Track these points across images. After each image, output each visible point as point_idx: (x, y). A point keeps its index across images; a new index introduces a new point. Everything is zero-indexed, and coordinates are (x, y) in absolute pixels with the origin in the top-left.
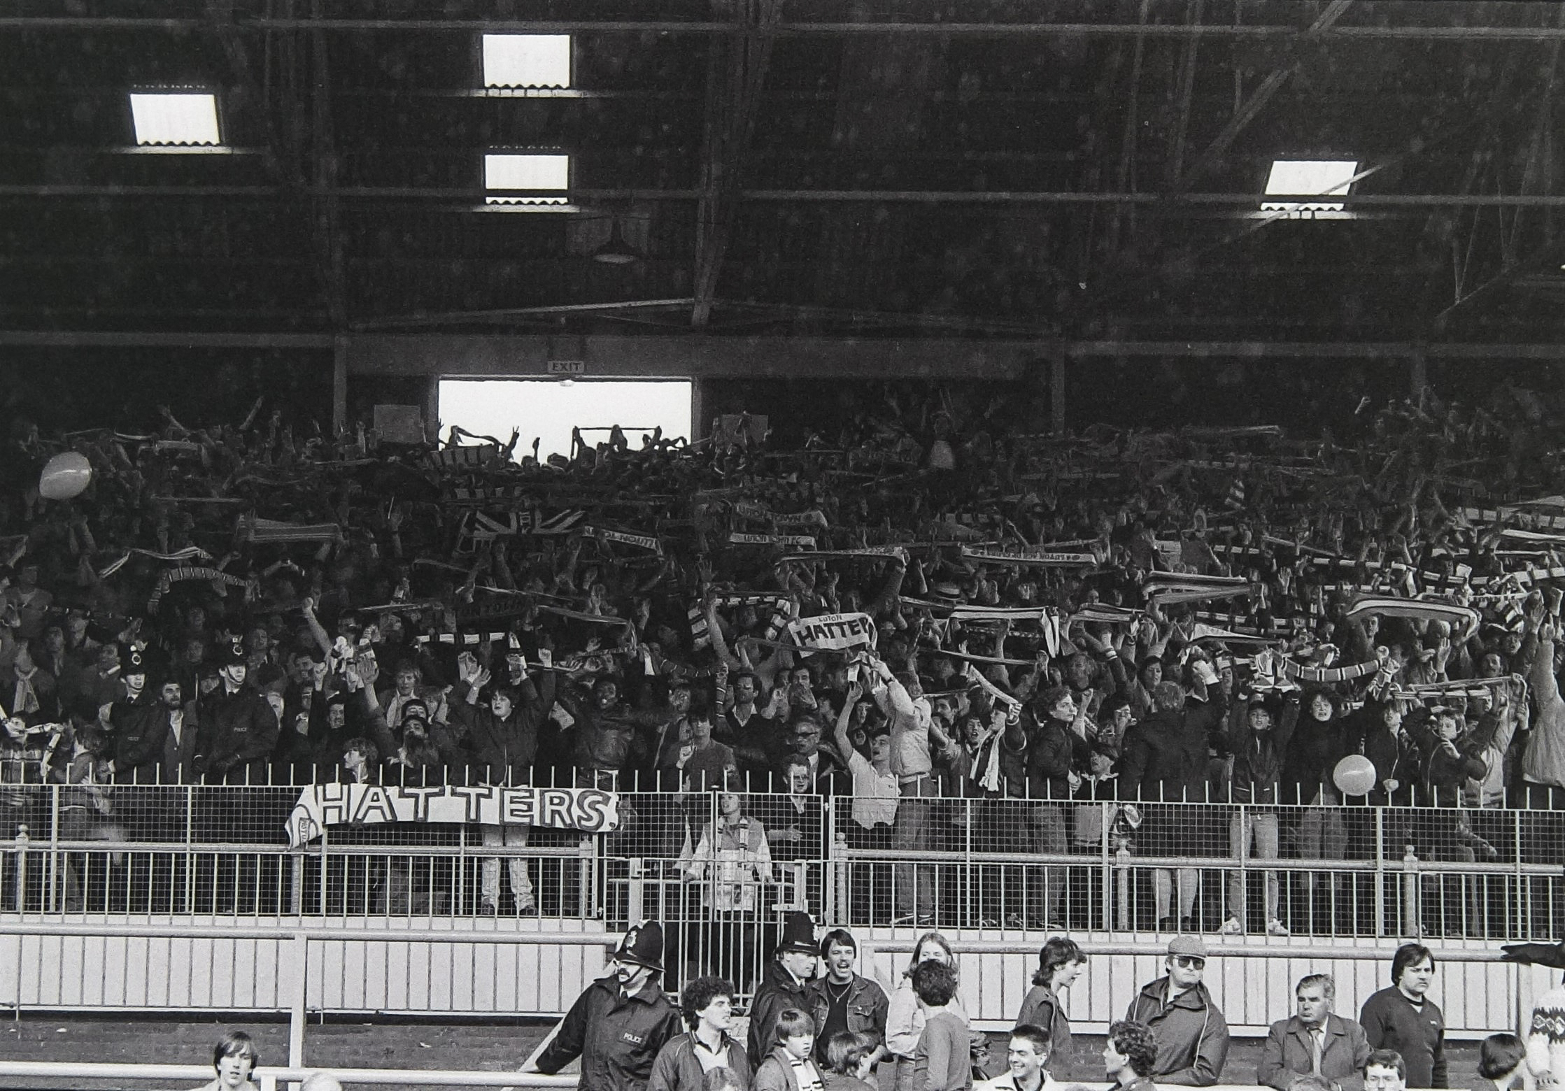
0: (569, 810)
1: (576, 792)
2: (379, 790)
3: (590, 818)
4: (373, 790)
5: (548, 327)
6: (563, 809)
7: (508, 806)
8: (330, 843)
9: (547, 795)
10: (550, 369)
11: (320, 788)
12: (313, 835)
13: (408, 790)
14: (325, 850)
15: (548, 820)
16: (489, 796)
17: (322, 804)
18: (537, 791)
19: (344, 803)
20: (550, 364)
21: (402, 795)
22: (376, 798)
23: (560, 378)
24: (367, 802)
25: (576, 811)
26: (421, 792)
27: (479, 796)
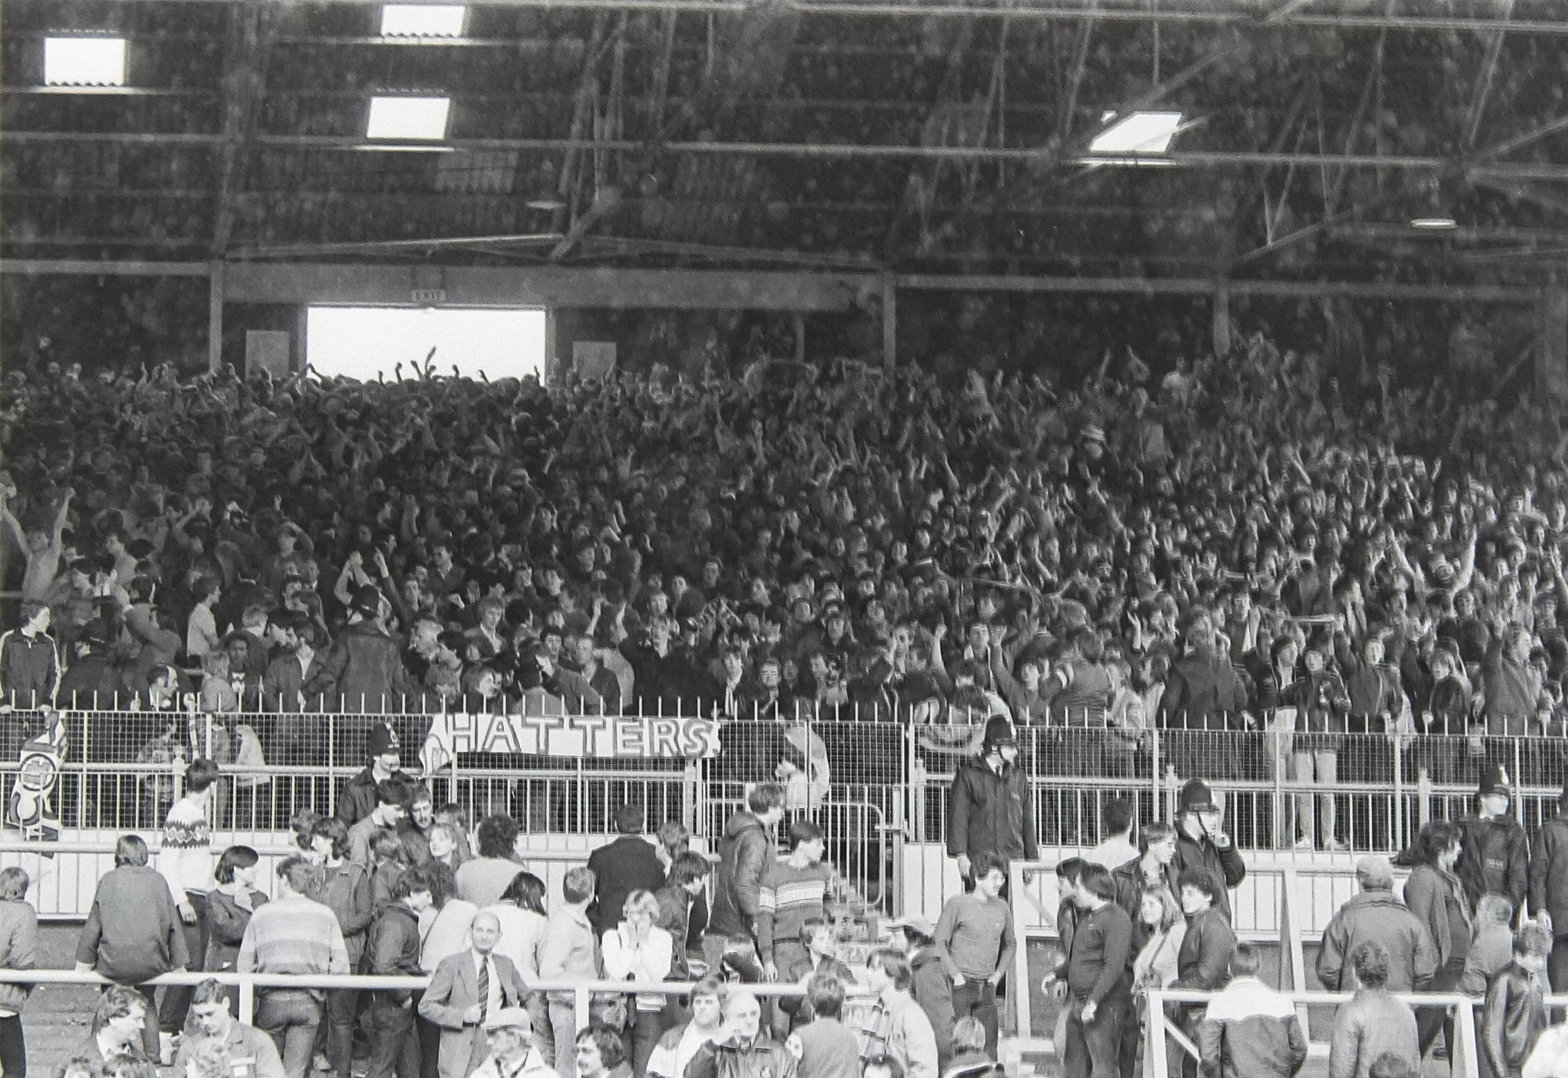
0: (676, 739)
1: (682, 721)
2: (503, 719)
3: (694, 745)
4: (498, 719)
5: (416, 258)
6: (670, 738)
7: (621, 737)
8: (459, 766)
9: (656, 725)
10: (414, 297)
11: (450, 718)
12: (444, 761)
13: (529, 720)
14: (455, 775)
15: (657, 749)
16: (604, 726)
17: (452, 733)
18: (646, 720)
19: (472, 733)
20: (414, 293)
21: (525, 725)
22: (500, 728)
23: (424, 306)
24: (494, 732)
25: (682, 740)
26: (542, 722)
27: (594, 728)
